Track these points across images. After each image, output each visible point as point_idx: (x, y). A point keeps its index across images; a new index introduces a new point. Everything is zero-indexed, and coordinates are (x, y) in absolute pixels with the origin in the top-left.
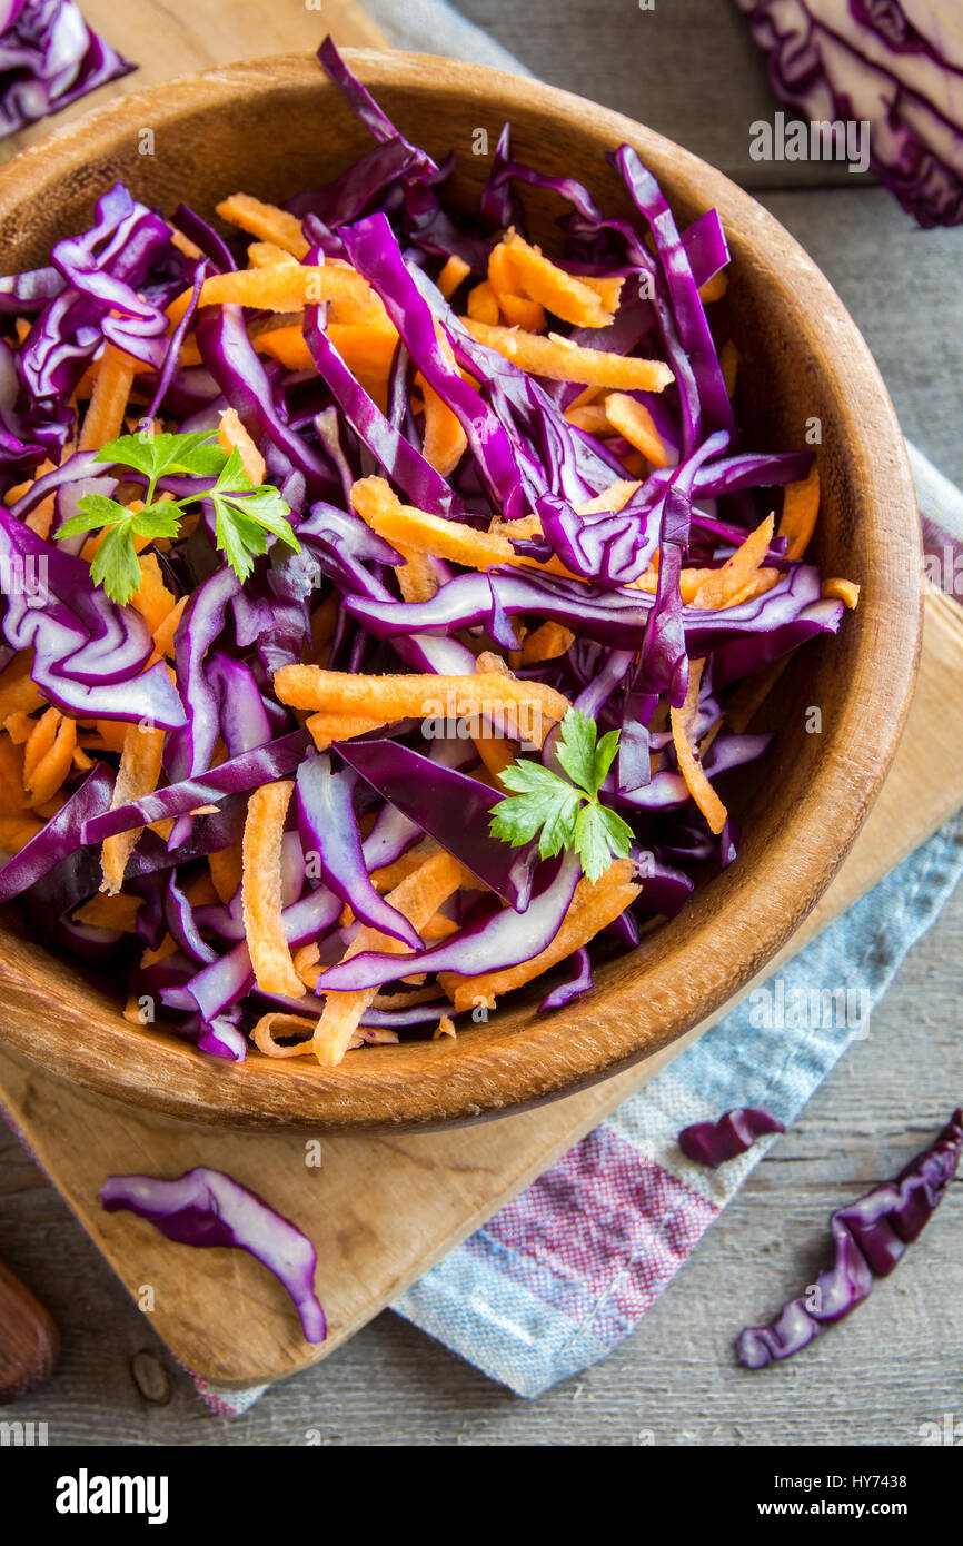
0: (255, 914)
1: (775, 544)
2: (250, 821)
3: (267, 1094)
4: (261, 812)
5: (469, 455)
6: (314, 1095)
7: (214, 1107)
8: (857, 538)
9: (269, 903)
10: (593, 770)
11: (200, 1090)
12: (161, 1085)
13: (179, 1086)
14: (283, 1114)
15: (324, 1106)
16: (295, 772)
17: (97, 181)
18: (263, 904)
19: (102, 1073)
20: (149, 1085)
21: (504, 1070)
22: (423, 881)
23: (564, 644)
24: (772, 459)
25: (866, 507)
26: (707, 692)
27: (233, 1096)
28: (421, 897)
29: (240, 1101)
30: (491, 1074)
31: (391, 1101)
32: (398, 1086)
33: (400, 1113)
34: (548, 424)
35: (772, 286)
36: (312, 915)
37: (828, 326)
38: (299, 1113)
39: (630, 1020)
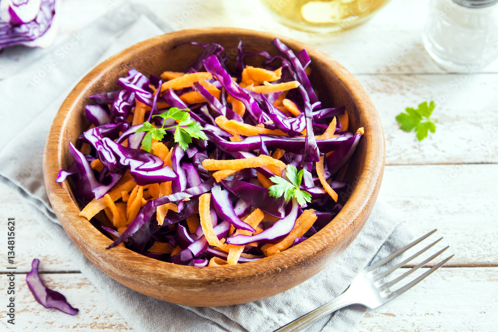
0: (205, 228)
1: (338, 126)
2: (200, 204)
3: (217, 273)
4: (203, 201)
5: (247, 111)
6: (231, 271)
7: (201, 279)
8: (361, 119)
9: (209, 225)
10: (297, 181)
11: (196, 275)
12: (184, 275)
13: (190, 274)
14: (222, 278)
15: (234, 273)
16: (211, 190)
17: (126, 68)
18: (207, 225)
19: (166, 275)
20: (180, 276)
21: (286, 257)
22: (253, 217)
23: (282, 154)
24: (333, 109)
25: (362, 110)
26: (326, 169)
27: (206, 275)
28: (253, 222)
29: (209, 276)
30: (282, 258)
31: (254, 269)
32: (255, 265)
33: (257, 273)
34: (267, 104)
35: (324, 65)
36: (222, 229)
37: (342, 72)
38: (227, 277)
39: (320, 239)
